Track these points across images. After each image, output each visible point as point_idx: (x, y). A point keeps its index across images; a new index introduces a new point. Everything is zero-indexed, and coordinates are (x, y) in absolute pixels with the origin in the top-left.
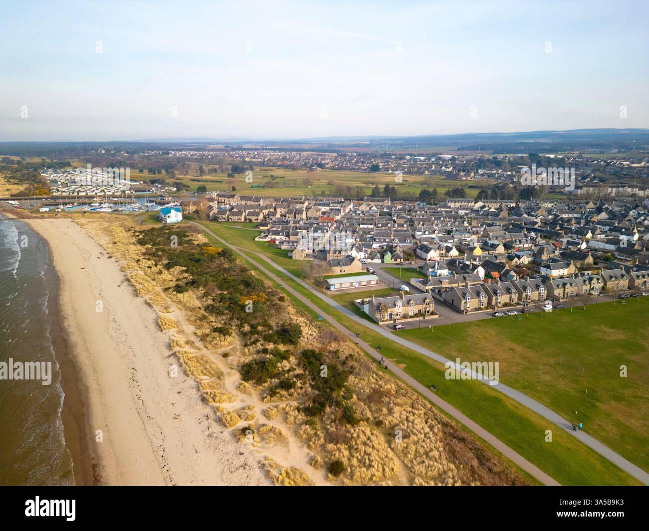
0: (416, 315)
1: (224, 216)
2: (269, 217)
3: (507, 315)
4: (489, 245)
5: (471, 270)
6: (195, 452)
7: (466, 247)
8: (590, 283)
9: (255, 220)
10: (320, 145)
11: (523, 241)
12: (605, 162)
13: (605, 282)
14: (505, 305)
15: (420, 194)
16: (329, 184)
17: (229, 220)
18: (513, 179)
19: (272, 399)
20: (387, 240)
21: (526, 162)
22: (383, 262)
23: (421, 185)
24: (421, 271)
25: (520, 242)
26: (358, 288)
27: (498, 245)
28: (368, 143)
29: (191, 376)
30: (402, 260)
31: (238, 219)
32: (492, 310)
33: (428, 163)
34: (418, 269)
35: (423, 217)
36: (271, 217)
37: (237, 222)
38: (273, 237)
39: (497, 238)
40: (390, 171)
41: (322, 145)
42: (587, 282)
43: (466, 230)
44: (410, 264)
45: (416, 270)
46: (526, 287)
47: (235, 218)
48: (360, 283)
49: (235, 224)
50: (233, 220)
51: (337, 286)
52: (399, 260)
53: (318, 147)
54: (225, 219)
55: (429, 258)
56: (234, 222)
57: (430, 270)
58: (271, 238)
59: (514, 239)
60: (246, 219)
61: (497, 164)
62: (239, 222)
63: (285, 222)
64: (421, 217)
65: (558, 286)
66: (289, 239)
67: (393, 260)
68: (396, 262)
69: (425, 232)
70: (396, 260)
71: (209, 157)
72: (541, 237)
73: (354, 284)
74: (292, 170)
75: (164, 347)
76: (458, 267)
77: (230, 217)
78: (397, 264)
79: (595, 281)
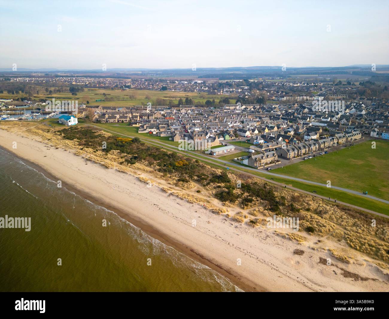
0: (271, 163)
1: (104, 119)
2: (133, 119)
3: (309, 158)
4: (269, 127)
5: (277, 139)
6: (237, 235)
7: (260, 129)
8: (333, 141)
9: (125, 121)
10: (112, 74)
11: (283, 124)
12: (281, 84)
13: (338, 140)
14: (304, 154)
15: (206, 103)
16: (146, 98)
17: (107, 122)
18: (245, 93)
19: (248, 207)
20: (217, 128)
21: (244, 84)
22: (225, 139)
23: (200, 98)
24: (249, 142)
25: (282, 125)
26: (227, 153)
27: (275, 127)
28: (141, 73)
29: (194, 203)
30: (235, 137)
31: (113, 121)
32: (300, 157)
33: (190, 85)
34: (246, 141)
35: (222, 115)
36: (134, 119)
37: (113, 123)
38: (150, 130)
39: (271, 123)
40: (173, 90)
41: (114, 74)
42: (332, 140)
43: (250, 120)
44: (239, 139)
45: (245, 142)
46: (311, 145)
47: (112, 120)
48: (227, 150)
49: (112, 124)
50: (110, 122)
51: (217, 153)
52: (233, 138)
53: (111, 75)
54: (104, 121)
55: (246, 136)
56: (111, 123)
57: (255, 141)
58: (148, 131)
59: (279, 124)
60: (118, 121)
61: (230, 85)
62: (114, 123)
63: (148, 121)
64: (221, 115)
65: (322, 143)
66: (159, 130)
67: (230, 137)
68: (231, 139)
69: (232, 122)
70: (231, 138)
71: (44, 82)
72: (290, 122)
73: (224, 151)
74: (111, 90)
75: (159, 192)
76: (267, 139)
77: (108, 120)
78: (232, 140)
79: (335, 140)
